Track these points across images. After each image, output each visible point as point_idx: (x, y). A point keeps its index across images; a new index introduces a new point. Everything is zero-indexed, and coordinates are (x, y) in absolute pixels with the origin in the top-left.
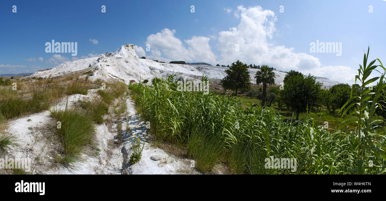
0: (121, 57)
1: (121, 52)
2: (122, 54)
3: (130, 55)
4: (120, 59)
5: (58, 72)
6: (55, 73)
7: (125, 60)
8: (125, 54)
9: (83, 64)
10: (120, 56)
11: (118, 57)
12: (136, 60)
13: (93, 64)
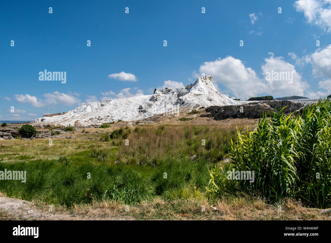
0: (200, 93)
1: (199, 87)
2: (200, 89)
3: (210, 90)
4: (199, 96)
5: (90, 117)
6: (85, 120)
7: (206, 97)
8: (205, 90)
9: (127, 105)
10: (198, 92)
11: (196, 93)
12: (222, 97)
13: (145, 105)
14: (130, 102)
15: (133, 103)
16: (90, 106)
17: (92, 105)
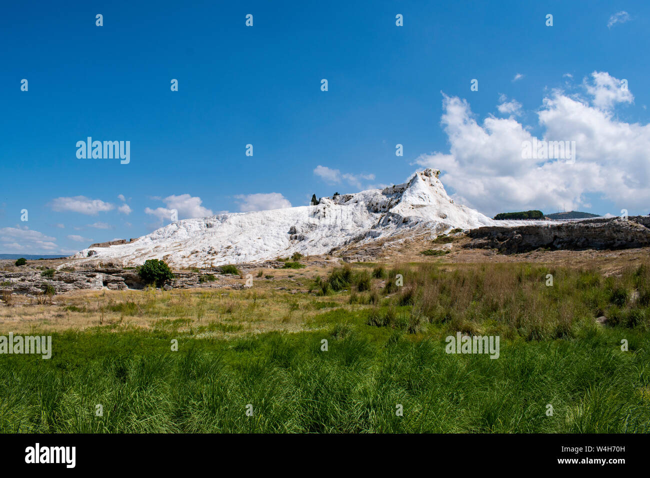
13: (302, 227)
14: (269, 219)
15: (276, 223)
16: (185, 226)
17: (187, 224)
